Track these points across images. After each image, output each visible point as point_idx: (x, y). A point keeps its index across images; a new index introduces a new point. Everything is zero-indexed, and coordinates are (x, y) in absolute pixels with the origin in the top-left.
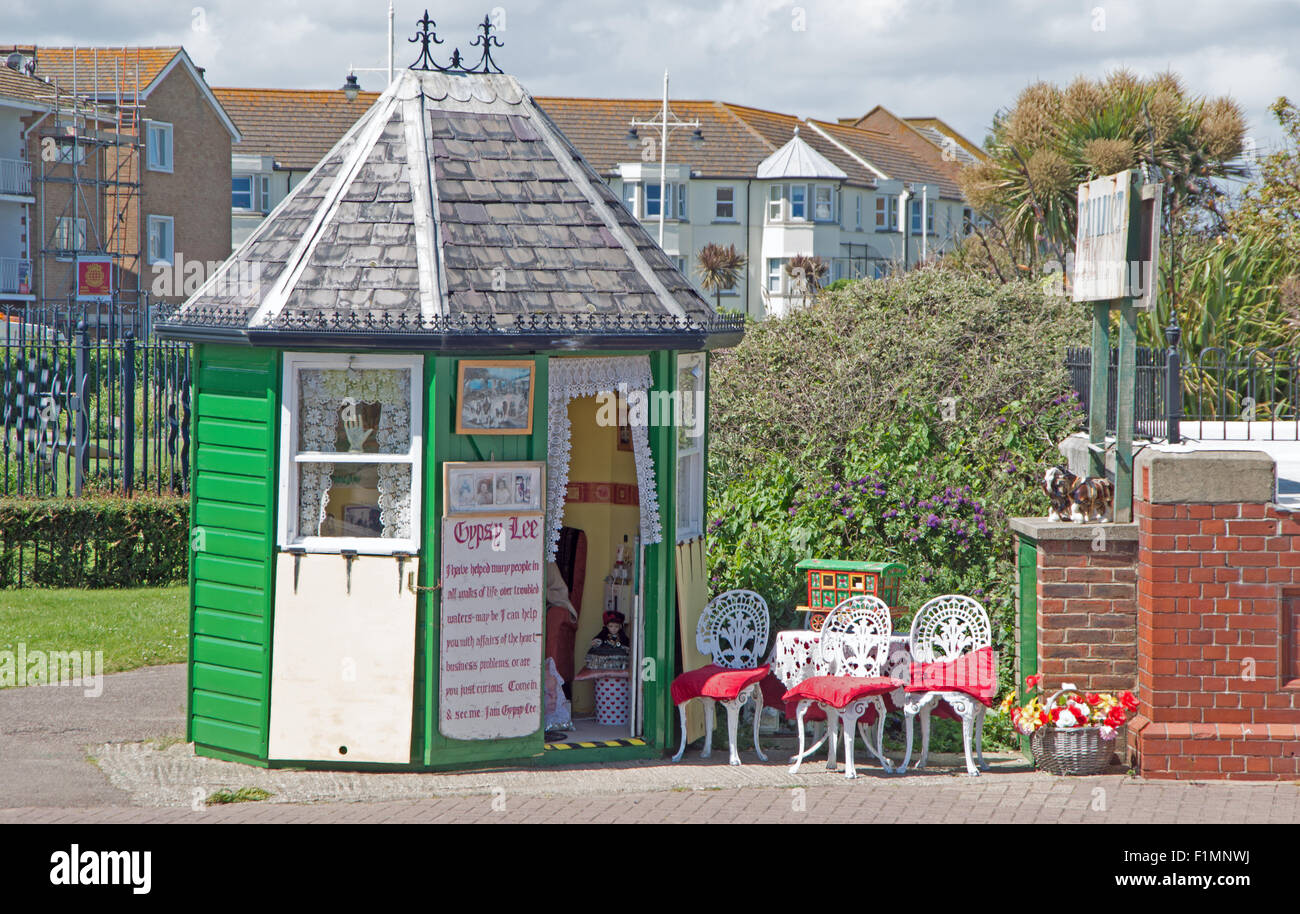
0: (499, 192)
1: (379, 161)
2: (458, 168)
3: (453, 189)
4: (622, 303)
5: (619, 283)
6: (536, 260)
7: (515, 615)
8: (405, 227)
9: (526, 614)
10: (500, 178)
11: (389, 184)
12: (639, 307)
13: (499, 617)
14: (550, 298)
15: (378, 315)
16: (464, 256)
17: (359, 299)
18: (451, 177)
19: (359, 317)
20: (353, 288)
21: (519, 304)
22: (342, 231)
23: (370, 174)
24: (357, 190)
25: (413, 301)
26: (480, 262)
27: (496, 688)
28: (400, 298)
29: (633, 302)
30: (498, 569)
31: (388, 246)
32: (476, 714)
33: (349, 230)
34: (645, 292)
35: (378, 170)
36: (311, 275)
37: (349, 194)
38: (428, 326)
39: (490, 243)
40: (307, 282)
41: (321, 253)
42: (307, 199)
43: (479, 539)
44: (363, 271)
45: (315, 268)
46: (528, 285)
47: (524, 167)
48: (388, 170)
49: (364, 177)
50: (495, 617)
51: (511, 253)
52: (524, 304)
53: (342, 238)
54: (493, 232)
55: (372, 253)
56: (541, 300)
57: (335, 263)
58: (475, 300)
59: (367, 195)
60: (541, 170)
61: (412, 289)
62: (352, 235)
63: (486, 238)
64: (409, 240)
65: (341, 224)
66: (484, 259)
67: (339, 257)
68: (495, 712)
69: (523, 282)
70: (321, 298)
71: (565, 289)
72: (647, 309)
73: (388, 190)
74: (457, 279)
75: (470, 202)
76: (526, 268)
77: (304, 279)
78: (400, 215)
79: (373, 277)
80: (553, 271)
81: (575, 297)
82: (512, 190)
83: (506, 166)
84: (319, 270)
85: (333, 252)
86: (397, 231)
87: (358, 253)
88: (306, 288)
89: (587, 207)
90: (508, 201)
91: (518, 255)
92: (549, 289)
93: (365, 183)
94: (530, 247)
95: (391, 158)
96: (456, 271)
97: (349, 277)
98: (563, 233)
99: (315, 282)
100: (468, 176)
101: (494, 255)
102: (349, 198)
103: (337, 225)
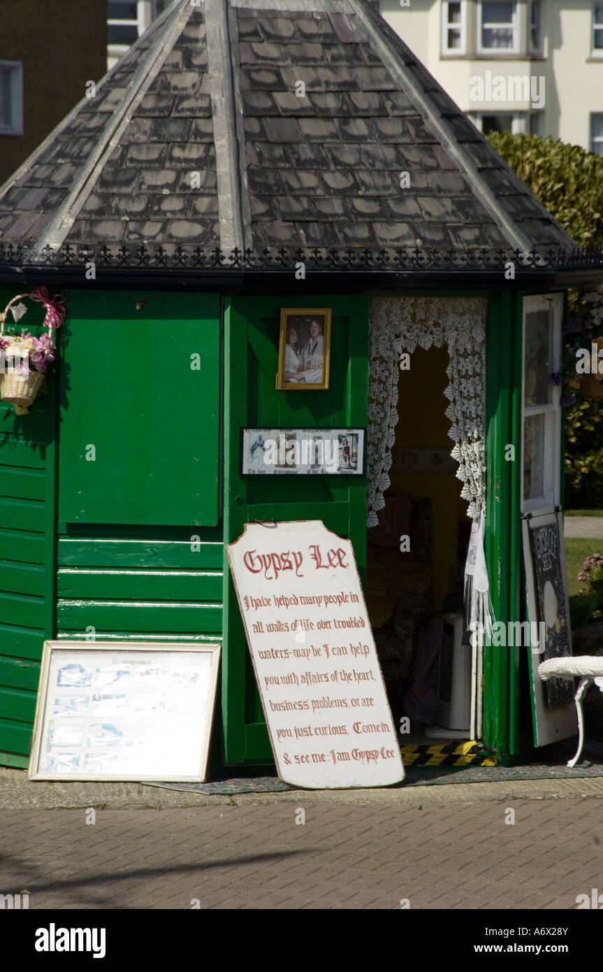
0: (314, 104)
1: (176, 68)
2: (269, 78)
3: (262, 102)
4: (456, 236)
5: (453, 212)
6: (356, 186)
7: (342, 651)
8: (202, 148)
9: (355, 651)
10: (317, 89)
11: (187, 97)
12: (477, 241)
13: (323, 652)
14: (371, 230)
15: (170, 250)
16: (272, 181)
17: (151, 229)
18: (257, 86)
19: (150, 252)
20: (141, 218)
21: (335, 236)
22: (133, 153)
23: (167, 86)
24: (150, 104)
25: (212, 233)
26: (291, 189)
28: (197, 230)
29: (469, 235)
31: (186, 171)
33: (140, 151)
34: (486, 222)
35: (175, 80)
36: (94, 203)
37: (140, 109)
38: (227, 262)
39: (303, 165)
40: (91, 212)
41: (109, 178)
42: (93, 115)
43: (276, 569)
44: (155, 198)
45: (100, 196)
46: (345, 214)
47: (345, 76)
48: (186, 80)
49: (160, 87)
50: (317, 652)
51: (328, 177)
52: (341, 236)
53: (132, 160)
54: (306, 153)
55: (167, 176)
56: (363, 233)
57: (124, 190)
58: (282, 231)
59: (161, 110)
60: (361, 74)
61: (209, 221)
62: (143, 157)
63: (298, 160)
64: (207, 163)
65: (131, 144)
66: (295, 185)
67: (127, 183)
69: (339, 210)
70: (109, 229)
71: (390, 218)
72: (486, 243)
73: (186, 104)
74: (261, 208)
75: (280, 116)
76: (344, 194)
77: (89, 207)
78: (198, 133)
79: (166, 206)
80: (377, 199)
81: (401, 229)
82: (331, 102)
83: (325, 74)
84: (105, 198)
85: (121, 177)
86: (195, 153)
87: (151, 179)
88: (89, 218)
89: (418, 122)
90: (325, 115)
91: (335, 180)
92: (370, 220)
93: (159, 97)
94: (348, 170)
95: (189, 66)
96: (262, 198)
97: (138, 206)
98: (390, 153)
99: (100, 212)
100: (281, 86)
101: (309, 179)
102: (140, 113)
103: (126, 145)
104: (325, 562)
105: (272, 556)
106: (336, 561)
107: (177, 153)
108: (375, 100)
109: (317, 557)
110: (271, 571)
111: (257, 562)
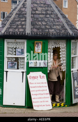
0: (42, 13)
1: (22, 8)
2: (35, 9)
3: (34, 12)
4: (61, 31)
5: (61, 28)
6: (47, 24)
8: (25, 19)
10: (42, 11)
11: (23, 12)
12: (64, 32)
14: (49, 30)
15: (18, 33)
16: (34, 23)
17: (17, 30)
18: (33, 10)
19: (16, 33)
20: (15, 28)
21: (43, 31)
22: (15, 19)
23: (21, 10)
24: (18, 13)
25: (25, 31)
26: (37, 24)
28: (23, 30)
29: (63, 31)
31: (22, 22)
33: (16, 19)
34: (66, 29)
35: (22, 9)
36: (9, 26)
37: (17, 13)
38: (26, 35)
39: (39, 21)
40: (9, 28)
41: (11, 23)
46: (45, 28)
47: (47, 9)
48: (23, 9)
49: (20, 10)
52: (44, 31)
53: (15, 20)
54: (40, 19)
55: (20, 23)
56: (47, 31)
57: (13, 24)
58: (35, 30)
59: (19, 13)
60: (49, 9)
61: (25, 29)
62: (16, 20)
63: (39, 20)
64: (25, 21)
65: (15, 18)
66: (38, 24)
67: (14, 23)
69: (44, 27)
70: (11, 30)
71: (51, 28)
72: (65, 32)
73: (23, 13)
74: (32, 27)
75: (36, 14)
76: (45, 25)
77: (8, 27)
78: (24, 17)
79: (19, 27)
80: (50, 26)
81: (53, 30)
82: (44, 12)
83: (44, 9)
84: (11, 26)
85: (13, 23)
86: (24, 19)
87: (17, 23)
88: (8, 28)
89: (57, 15)
90: (43, 14)
91: (44, 23)
92: (49, 29)
93: (19, 11)
94: (46, 22)
95: (24, 7)
96: (33, 26)
97: (15, 27)
98: (52, 20)
99: (10, 28)
100: (37, 10)
101: (40, 23)
102: (16, 14)
103: (14, 18)
104: (41, 78)
105: (33, 77)
106: (43, 78)
107: (21, 19)
108: (51, 12)
109: (40, 77)
110: (33, 79)
111: (31, 78)
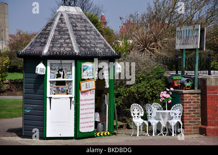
0: (82, 29)
1: (60, 23)
3: (75, 29)
5: (104, 46)
6: (91, 42)
10: (81, 27)
11: (63, 28)
14: (95, 49)
15: (67, 53)
16: (79, 41)
17: (62, 49)
18: (73, 26)
20: (60, 47)
21: (90, 50)
22: (56, 37)
23: (59, 26)
25: (73, 50)
26: (82, 42)
27: (88, 122)
28: (70, 49)
29: (107, 50)
30: (88, 100)
31: (65, 40)
32: (85, 127)
34: (109, 48)
35: (60, 25)
36: (51, 45)
38: (77, 54)
39: (83, 39)
41: (53, 41)
44: (62, 44)
47: (85, 25)
48: (63, 25)
49: (58, 26)
51: (87, 41)
54: (83, 37)
55: (62, 41)
57: (56, 43)
58: (83, 49)
59: (59, 30)
60: (87, 24)
61: (72, 48)
62: (58, 37)
64: (69, 38)
68: (88, 127)
69: (89, 46)
70: (55, 49)
71: (97, 47)
72: (110, 51)
74: (79, 46)
75: (78, 31)
78: (66, 33)
79: (64, 45)
80: (94, 44)
81: (98, 49)
82: (84, 29)
83: (82, 24)
84: (53, 44)
85: (55, 41)
86: (67, 37)
87: (60, 41)
88: (51, 47)
89: (96, 32)
90: (83, 31)
92: (94, 47)
93: (58, 28)
94: (89, 40)
95: (62, 23)
96: (79, 44)
97: (59, 45)
98: (94, 37)
99: (53, 46)
100: (76, 26)
101: (84, 41)
102: (56, 30)
103: (54, 36)
107: (63, 37)
108: (89, 28)
